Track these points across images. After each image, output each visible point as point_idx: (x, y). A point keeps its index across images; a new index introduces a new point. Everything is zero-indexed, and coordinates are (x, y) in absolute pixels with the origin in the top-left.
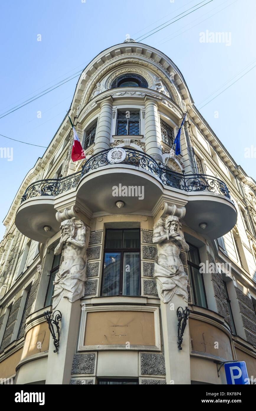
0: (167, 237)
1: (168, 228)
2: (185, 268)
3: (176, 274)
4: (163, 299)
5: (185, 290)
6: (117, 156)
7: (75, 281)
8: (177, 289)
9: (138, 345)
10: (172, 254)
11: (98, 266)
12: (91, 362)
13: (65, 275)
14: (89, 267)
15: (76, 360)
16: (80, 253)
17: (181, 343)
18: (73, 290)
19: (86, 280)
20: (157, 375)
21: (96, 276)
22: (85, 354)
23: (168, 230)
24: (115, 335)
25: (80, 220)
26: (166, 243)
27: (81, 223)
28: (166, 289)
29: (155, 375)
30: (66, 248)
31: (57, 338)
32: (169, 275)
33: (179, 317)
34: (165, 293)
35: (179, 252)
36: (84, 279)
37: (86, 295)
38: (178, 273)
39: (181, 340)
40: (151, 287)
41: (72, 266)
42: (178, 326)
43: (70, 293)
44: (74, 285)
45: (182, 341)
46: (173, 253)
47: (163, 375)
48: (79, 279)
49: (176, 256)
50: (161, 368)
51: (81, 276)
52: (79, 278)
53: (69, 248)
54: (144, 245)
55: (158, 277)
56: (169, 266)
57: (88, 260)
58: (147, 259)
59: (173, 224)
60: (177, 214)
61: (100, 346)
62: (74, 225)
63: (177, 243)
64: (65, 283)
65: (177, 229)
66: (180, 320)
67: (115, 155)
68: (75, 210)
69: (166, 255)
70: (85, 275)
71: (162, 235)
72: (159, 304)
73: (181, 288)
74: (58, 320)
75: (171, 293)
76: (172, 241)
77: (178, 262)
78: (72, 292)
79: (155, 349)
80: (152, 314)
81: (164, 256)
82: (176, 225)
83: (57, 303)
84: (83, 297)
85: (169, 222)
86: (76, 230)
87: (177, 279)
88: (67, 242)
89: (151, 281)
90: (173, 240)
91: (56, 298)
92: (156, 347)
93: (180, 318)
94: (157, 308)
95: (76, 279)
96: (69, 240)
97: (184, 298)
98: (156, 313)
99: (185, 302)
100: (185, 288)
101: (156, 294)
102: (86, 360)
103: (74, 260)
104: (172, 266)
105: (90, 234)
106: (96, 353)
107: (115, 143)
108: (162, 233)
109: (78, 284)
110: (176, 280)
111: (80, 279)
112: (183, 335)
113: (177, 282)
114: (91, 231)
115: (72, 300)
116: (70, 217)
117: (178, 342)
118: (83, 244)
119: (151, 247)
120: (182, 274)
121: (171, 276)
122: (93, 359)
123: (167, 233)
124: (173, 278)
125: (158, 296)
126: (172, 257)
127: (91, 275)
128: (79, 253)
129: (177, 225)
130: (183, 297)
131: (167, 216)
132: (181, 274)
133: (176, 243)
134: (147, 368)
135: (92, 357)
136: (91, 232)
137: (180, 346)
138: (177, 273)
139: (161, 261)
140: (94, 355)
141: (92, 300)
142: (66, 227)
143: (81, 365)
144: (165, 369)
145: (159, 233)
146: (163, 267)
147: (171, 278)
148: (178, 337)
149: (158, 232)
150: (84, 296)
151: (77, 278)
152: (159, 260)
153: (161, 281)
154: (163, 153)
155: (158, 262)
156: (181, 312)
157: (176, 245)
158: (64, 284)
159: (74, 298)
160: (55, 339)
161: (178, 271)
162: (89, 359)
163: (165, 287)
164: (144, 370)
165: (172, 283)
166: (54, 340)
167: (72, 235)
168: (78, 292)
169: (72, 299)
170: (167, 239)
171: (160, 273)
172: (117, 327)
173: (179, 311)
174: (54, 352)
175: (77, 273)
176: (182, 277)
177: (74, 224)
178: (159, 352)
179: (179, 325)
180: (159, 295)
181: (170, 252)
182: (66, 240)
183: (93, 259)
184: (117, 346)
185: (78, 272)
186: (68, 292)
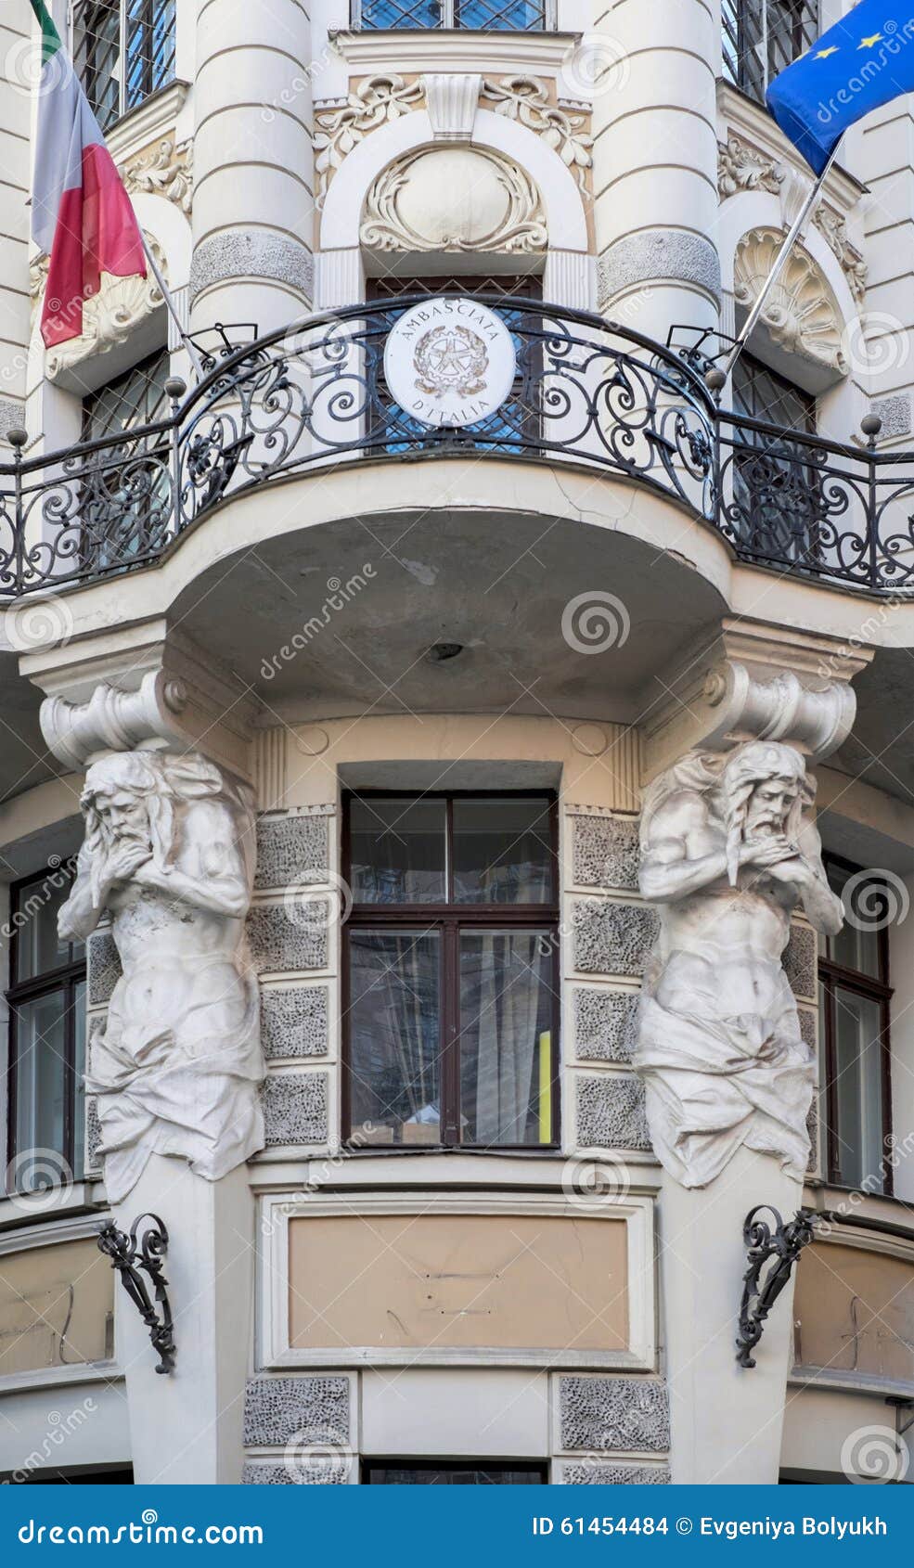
0: (726, 870)
1: (738, 817)
2: (806, 1008)
3: (757, 1058)
4: (685, 1167)
5: (798, 1129)
6: (450, 369)
7: (219, 1085)
8: (756, 1127)
9: (550, 1349)
10: (743, 955)
11: (323, 1007)
12: (335, 1408)
13: (156, 1054)
14: (275, 1008)
15: (260, 1399)
16: (219, 942)
17: (754, 1345)
18: (212, 1128)
19: (267, 1072)
20: (631, 1450)
21: (318, 1056)
22: (301, 1379)
23: (738, 830)
24: (439, 1310)
25: (198, 757)
26: (717, 896)
27: (205, 776)
28: (702, 1129)
29: (623, 1450)
30: (134, 911)
31: (161, 1323)
32: (720, 1063)
33: (757, 1245)
34: (695, 1143)
35: (782, 940)
36: (256, 1073)
37: (270, 1143)
38: (767, 1054)
39: (753, 1332)
40: (619, 1108)
41: (185, 1008)
42: (746, 1279)
43: (198, 1138)
44: (212, 1106)
45: (758, 1338)
46: (748, 949)
47: (656, 1451)
48: (234, 1076)
49: (763, 965)
50: (650, 1429)
51: (245, 1059)
52: (235, 1072)
53: (148, 910)
54: (580, 898)
55: (660, 1073)
56: (725, 1021)
57: (259, 974)
58: (597, 972)
59: (772, 796)
60: (800, 733)
61: (370, 1350)
62: (164, 788)
63: (778, 892)
64: (162, 1090)
65: (786, 819)
66: (758, 1260)
67: (435, 361)
68: (165, 700)
69: (713, 958)
70: (257, 1052)
71: (695, 853)
72: (656, 1184)
73: (779, 1122)
74: (154, 1253)
75: (723, 1145)
76: (750, 889)
77: (774, 995)
78: (211, 1138)
79: (626, 1365)
80: (618, 1226)
81: (700, 966)
82: (788, 800)
83: (130, 1178)
84: (259, 1152)
85: (748, 783)
86: (179, 811)
87: (760, 1082)
88: (138, 883)
89: (615, 1081)
90: (757, 878)
91: (119, 1155)
92: (633, 1355)
93: (759, 1249)
94: (647, 1203)
95: (220, 1074)
96: (153, 873)
97: (786, 1164)
98: (639, 1225)
99: (792, 1182)
100: (798, 1120)
101: (642, 1140)
102: (310, 1399)
103: (190, 979)
104: (744, 1021)
105: (259, 825)
106: (353, 1376)
107: (357, 107)
108: (697, 845)
109: (233, 1096)
110: (757, 1086)
111: (242, 1075)
112: (765, 1317)
113: (758, 1097)
114: (261, 809)
115: (216, 1170)
116: (132, 739)
117: (737, 1341)
118: (235, 899)
119: (623, 910)
120: (790, 1057)
121: (729, 1068)
122: (341, 1397)
123: (729, 847)
124: (741, 1076)
125: (651, 1150)
126: (744, 971)
127: (286, 1049)
128: (212, 941)
129: (791, 797)
130: (785, 1160)
131: (735, 744)
132: (783, 1055)
133: (772, 892)
134: (587, 1427)
135: (333, 1388)
136: (260, 814)
137: (748, 1356)
138: (763, 1054)
139: (684, 987)
140: (344, 1384)
141: (313, 1166)
142: (121, 799)
143: (287, 1416)
144: (667, 1430)
145: (681, 841)
146: (689, 1021)
147: (731, 1078)
148: (740, 1321)
149: (677, 835)
150: (262, 1146)
151: (227, 1071)
152: (668, 986)
153: (676, 1089)
154: (725, 194)
155: (663, 996)
156: (767, 1228)
157: (768, 903)
158: (155, 1095)
159: (220, 1159)
160: (154, 1326)
161: (770, 1044)
162: (321, 1395)
163: (696, 1118)
164: (576, 1436)
165: (732, 1102)
166: (150, 1328)
167: (162, 846)
168: (237, 1135)
169: (212, 1167)
170: (724, 876)
171: (669, 1051)
172: (444, 1282)
173: (756, 1224)
174: (160, 1371)
175: (221, 1047)
176: (788, 1074)
177: (165, 780)
178: (646, 1372)
179: (752, 1276)
180: (655, 1147)
181: (736, 949)
182: (133, 874)
183: (291, 970)
184: (452, 1352)
185: (223, 1040)
186: (184, 1135)
